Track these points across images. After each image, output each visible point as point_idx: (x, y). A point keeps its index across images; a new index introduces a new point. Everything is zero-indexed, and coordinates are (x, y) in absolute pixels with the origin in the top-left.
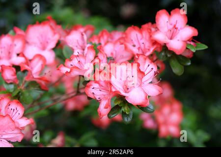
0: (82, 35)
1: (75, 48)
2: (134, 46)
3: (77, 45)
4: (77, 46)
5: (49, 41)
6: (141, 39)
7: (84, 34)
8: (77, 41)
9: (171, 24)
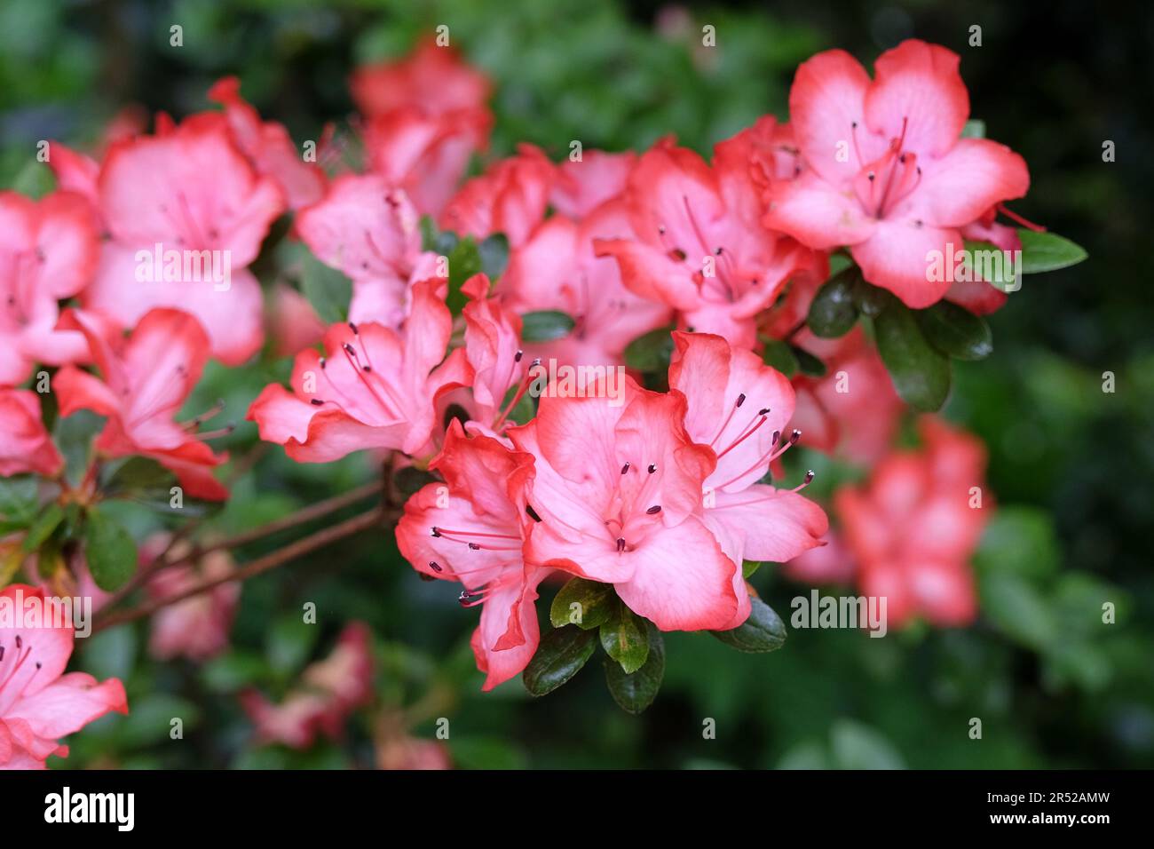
0: (393, 204)
1: (357, 273)
2: (679, 255)
3: (366, 254)
4: (365, 266)
5: (224, 224)
6: (716, 218)
7: (400, 196)
8: (368, 235)
9: (880, 132)
